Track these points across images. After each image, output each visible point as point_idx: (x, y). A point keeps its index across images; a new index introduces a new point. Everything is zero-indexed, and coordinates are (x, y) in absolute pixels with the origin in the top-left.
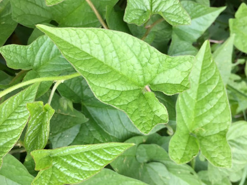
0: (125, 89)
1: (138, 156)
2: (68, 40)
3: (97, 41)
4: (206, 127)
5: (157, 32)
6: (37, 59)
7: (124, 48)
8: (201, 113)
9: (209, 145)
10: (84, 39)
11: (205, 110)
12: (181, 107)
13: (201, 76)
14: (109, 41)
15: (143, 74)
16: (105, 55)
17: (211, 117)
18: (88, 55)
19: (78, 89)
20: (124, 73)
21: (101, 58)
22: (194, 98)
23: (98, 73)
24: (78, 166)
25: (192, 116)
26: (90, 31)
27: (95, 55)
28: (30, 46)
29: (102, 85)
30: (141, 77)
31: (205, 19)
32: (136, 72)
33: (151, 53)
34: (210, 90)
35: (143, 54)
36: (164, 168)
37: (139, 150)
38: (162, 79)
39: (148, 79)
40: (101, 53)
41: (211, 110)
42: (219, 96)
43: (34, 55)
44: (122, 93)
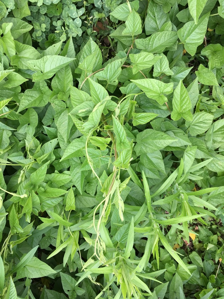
0: (155, 95)
1: (161, 128)
2: (138, 83)
3: (146, 82)
4: (184, 110)
5: (165, 80)
6: (128, 91)
7: (154, 83)
8: (182, 105)
9: (185, 115)
10: (143, 82)
11: (183, 104)
12: (174, 103)
13: (181, 92)
14: (150, 82)
15: (160, 90)
16: (149, 86)
17: (186, 106)
18: (144, 87)
19: (139, 101)
20: (154, 91)
21: (148, 87)
22: (179, 100)
23: (147, 91)
24: (143, 121)
25: (179, 107)
26: (142, 80)
27: (146, 86)
28: (126, 87)
29: (149, 94)
30: (159, 91)
31: (185, 72)
32: (158, 90)
33: (162, 84)
34: (184, 96)
35: (159, 84)
36: (173, 133)
37: (162, 125)
38: (166, 90)
39: (161, 91)
40: (148, 85)
41: (185, 103)
42: (187, 97)
43: (127, 90)
44: (154, 96)
